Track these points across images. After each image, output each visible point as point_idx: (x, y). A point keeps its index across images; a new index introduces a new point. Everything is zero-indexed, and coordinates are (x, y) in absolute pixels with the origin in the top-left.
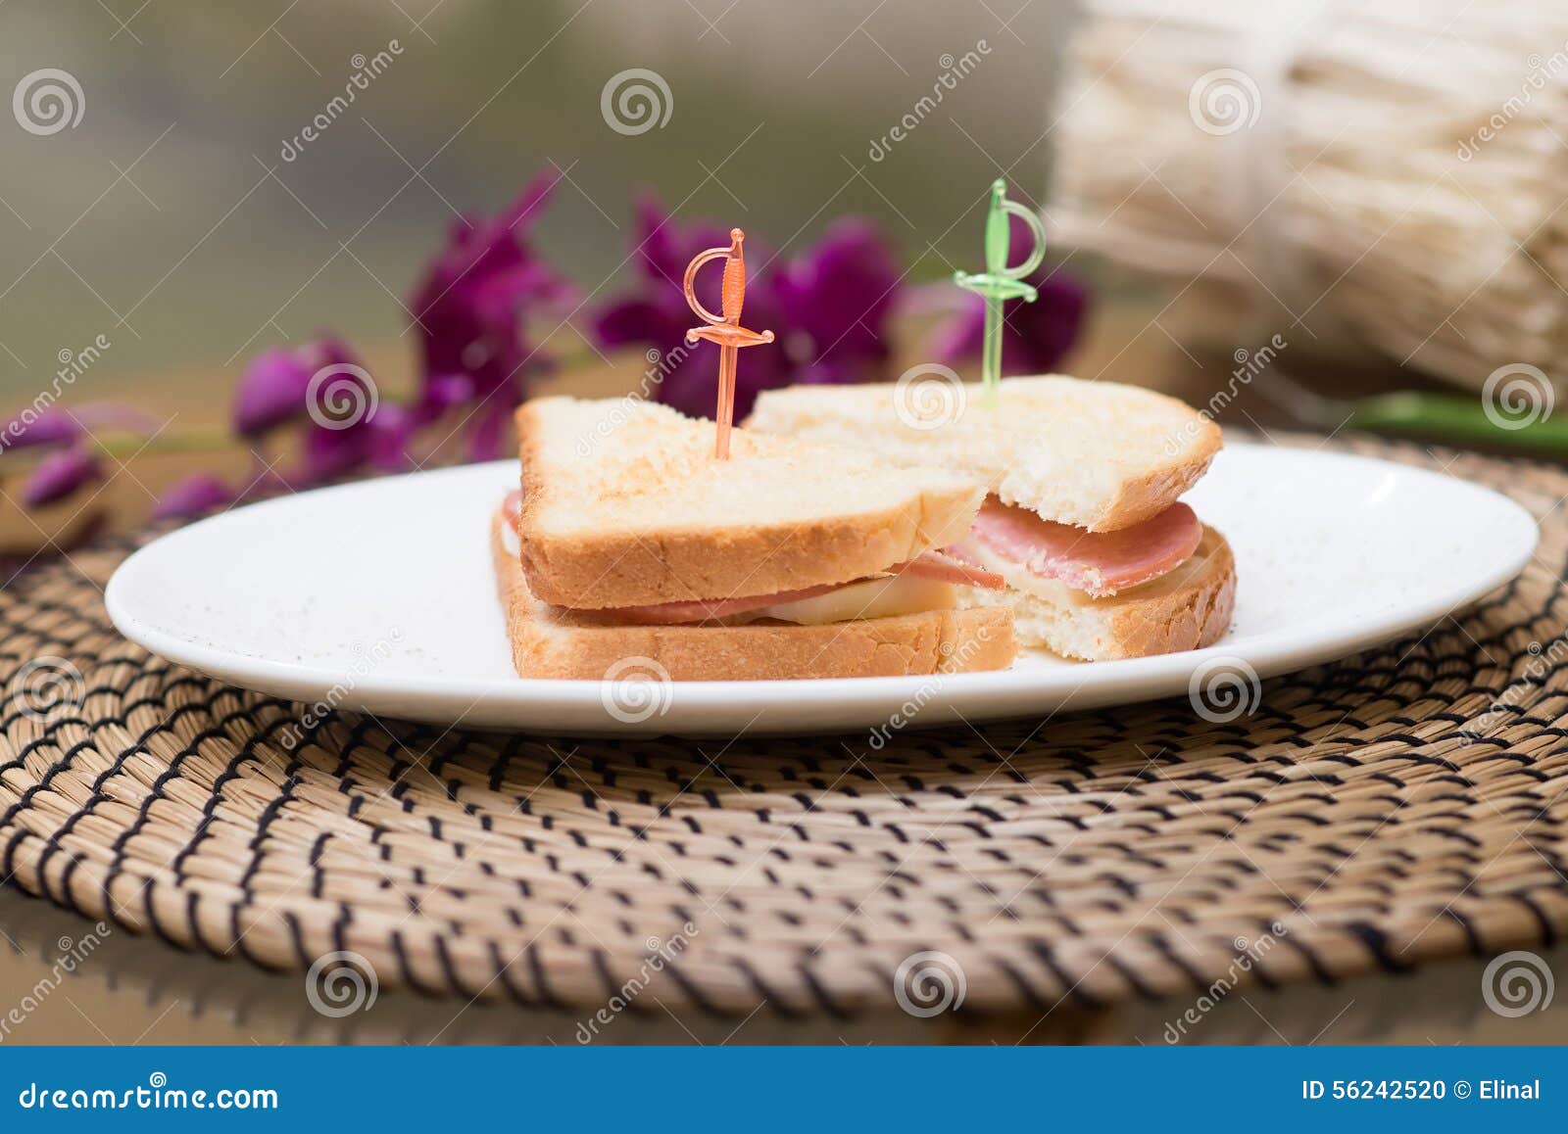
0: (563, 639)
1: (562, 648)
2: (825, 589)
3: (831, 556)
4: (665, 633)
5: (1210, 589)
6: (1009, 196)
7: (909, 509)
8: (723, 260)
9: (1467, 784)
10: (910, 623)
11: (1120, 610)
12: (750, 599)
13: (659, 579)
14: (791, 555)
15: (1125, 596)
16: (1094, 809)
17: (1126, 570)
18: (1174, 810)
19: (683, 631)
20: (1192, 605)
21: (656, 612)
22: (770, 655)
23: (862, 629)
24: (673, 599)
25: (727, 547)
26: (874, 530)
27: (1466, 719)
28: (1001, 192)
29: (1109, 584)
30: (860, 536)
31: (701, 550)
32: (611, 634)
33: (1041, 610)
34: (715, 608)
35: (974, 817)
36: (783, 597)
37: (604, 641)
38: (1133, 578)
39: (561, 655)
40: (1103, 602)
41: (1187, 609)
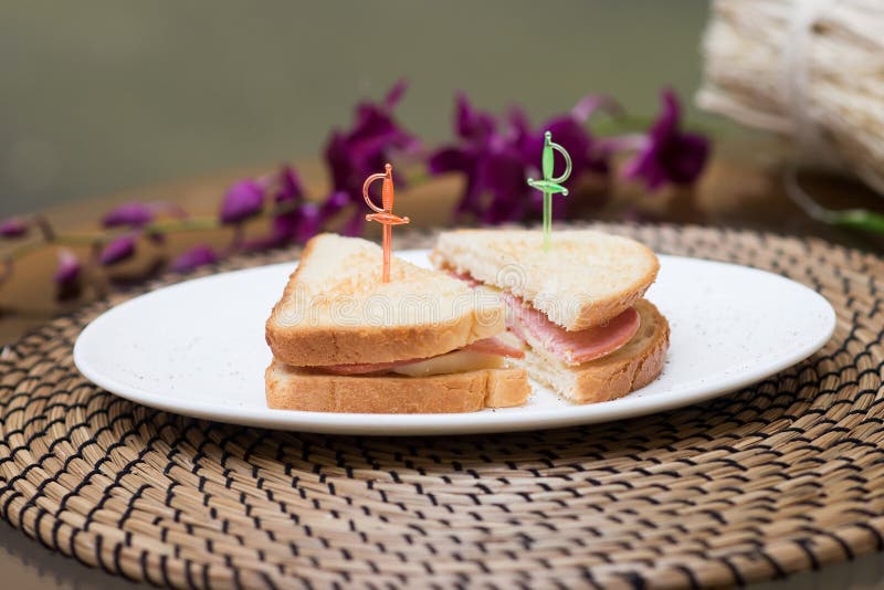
0: (285, 381)
1: (284, 386)
2: (420, 360)
3: (421, 344)
4: (338, 380)
5: (638, 360)
6: (553, 140)
7: (463, 320)
8: (381, 181)
9: (785, 466)
10: (467, 378)
11: (582, 373)
12: (381, 364)
13: (333, 352)
14: (399, 342)
15: (586, 365)
16: (541, 489)
17: (587, 352)
18: (580, 491)
19: (347, 379)
20: (625, 370)
21: (334, 369)
22: (391, 393)
23: (440, 380)
24: (341, 363)
25: (366, 338)
26: (443, 332)
27: (769, 436)
28: (549, 138)
29: (576, 359)
30: (436, 334)
31: (354, 338)
32: (308, 379)
33: (549, 368)
34: (362, 367)
35: (476, 491)
36: (397, 363)
37: (305, 384)
38: (590, 356)
39: (283, 390)
40: (575, 368)
41: (622, 373)
